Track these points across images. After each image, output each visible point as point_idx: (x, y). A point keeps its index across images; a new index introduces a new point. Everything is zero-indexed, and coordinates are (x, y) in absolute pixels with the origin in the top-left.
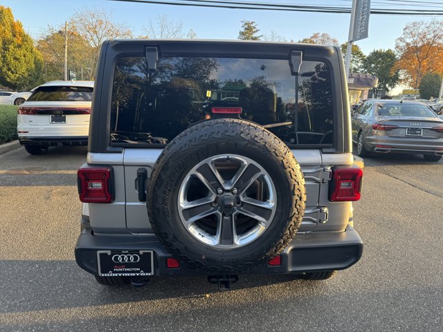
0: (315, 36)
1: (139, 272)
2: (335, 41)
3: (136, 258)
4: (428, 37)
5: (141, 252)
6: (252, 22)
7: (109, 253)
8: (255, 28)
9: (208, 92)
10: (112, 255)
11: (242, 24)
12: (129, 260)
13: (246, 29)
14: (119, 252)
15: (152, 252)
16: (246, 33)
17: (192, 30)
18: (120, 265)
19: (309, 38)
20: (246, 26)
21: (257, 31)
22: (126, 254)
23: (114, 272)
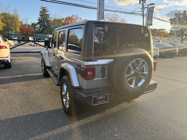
0: (73, 16)
1: (104, 102)
2: (81, 18)
3: (104, 97)
4: (113, 19)
5: (105, 95)
6: (46, 7)
7: (96, 96)
8: (47, 10)
9: (30, 37)
10: (97, 97)
11: (41, 8)
12: (102, 98)
13: (43, 10)
14: (99, 96)
15: (108, 94)
16: (43, 12)
17: (15, 8)
18: (99, 100)
19: (71, 16)
20: (43, 9)
21: (48, 11)
22: (101, 96)
23: (97, 103)
